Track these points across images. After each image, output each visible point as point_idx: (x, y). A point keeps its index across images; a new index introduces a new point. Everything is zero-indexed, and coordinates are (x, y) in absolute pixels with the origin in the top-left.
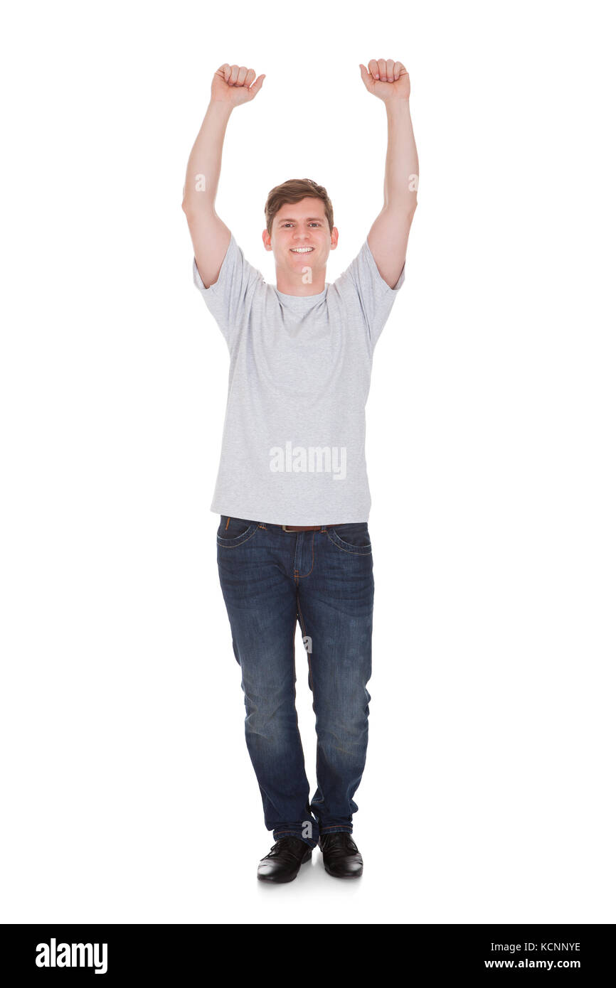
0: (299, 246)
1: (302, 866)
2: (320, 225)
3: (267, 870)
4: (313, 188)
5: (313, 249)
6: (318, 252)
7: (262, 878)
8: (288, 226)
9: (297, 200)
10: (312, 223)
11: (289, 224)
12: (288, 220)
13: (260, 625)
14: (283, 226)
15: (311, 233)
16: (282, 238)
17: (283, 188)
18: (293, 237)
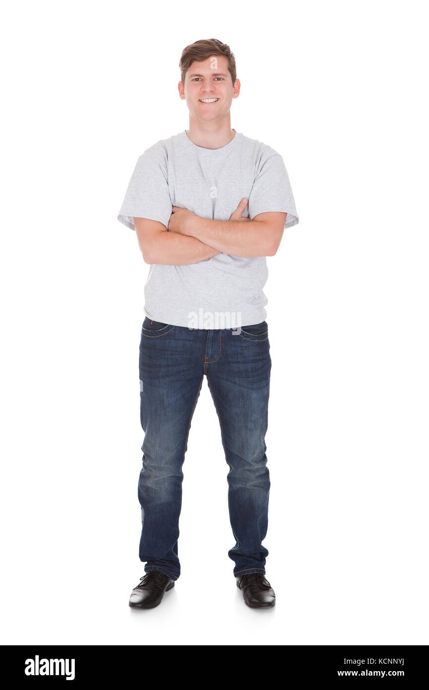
0: (206, 96)
1: (166, 593)
2: (223, 79)
3: (137, 599)
4: (217, 47)
5: (218, 99)
6: (222, 102)
7: (133, 605)
8: (197, 80)
9: (204, 58)
10: (217, 77)
11: (198, 78)
12: (197, 75)
13: (165, 402)
14: (193, 80)
15: (216, 86)
16: (194, 90)
17: (193, 48)
18: (201, 89)
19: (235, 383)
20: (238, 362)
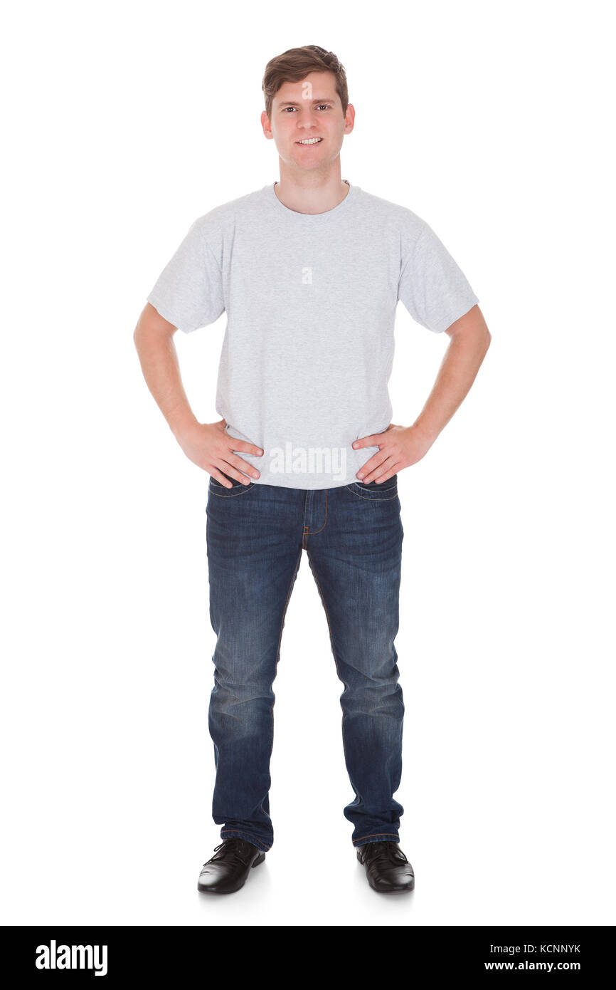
0: (305, 136)
1: (252, 870)
2: (330, 107)
3: (210, 879)
4: (319, 59)
5: (322, 140)
6: (329, 142)
7: (203, 889)
8: (290, 110)
9: (299, 77)
10: (320, 105)
11: (291, 108)
12: (290, 103)
13: (246, 590)
14: (284, 110)
15: (319, 119)
16: (286, 125)
17: (283, 62)
18: (297, 124)
19: (349, 563)
20: (353, 532)
